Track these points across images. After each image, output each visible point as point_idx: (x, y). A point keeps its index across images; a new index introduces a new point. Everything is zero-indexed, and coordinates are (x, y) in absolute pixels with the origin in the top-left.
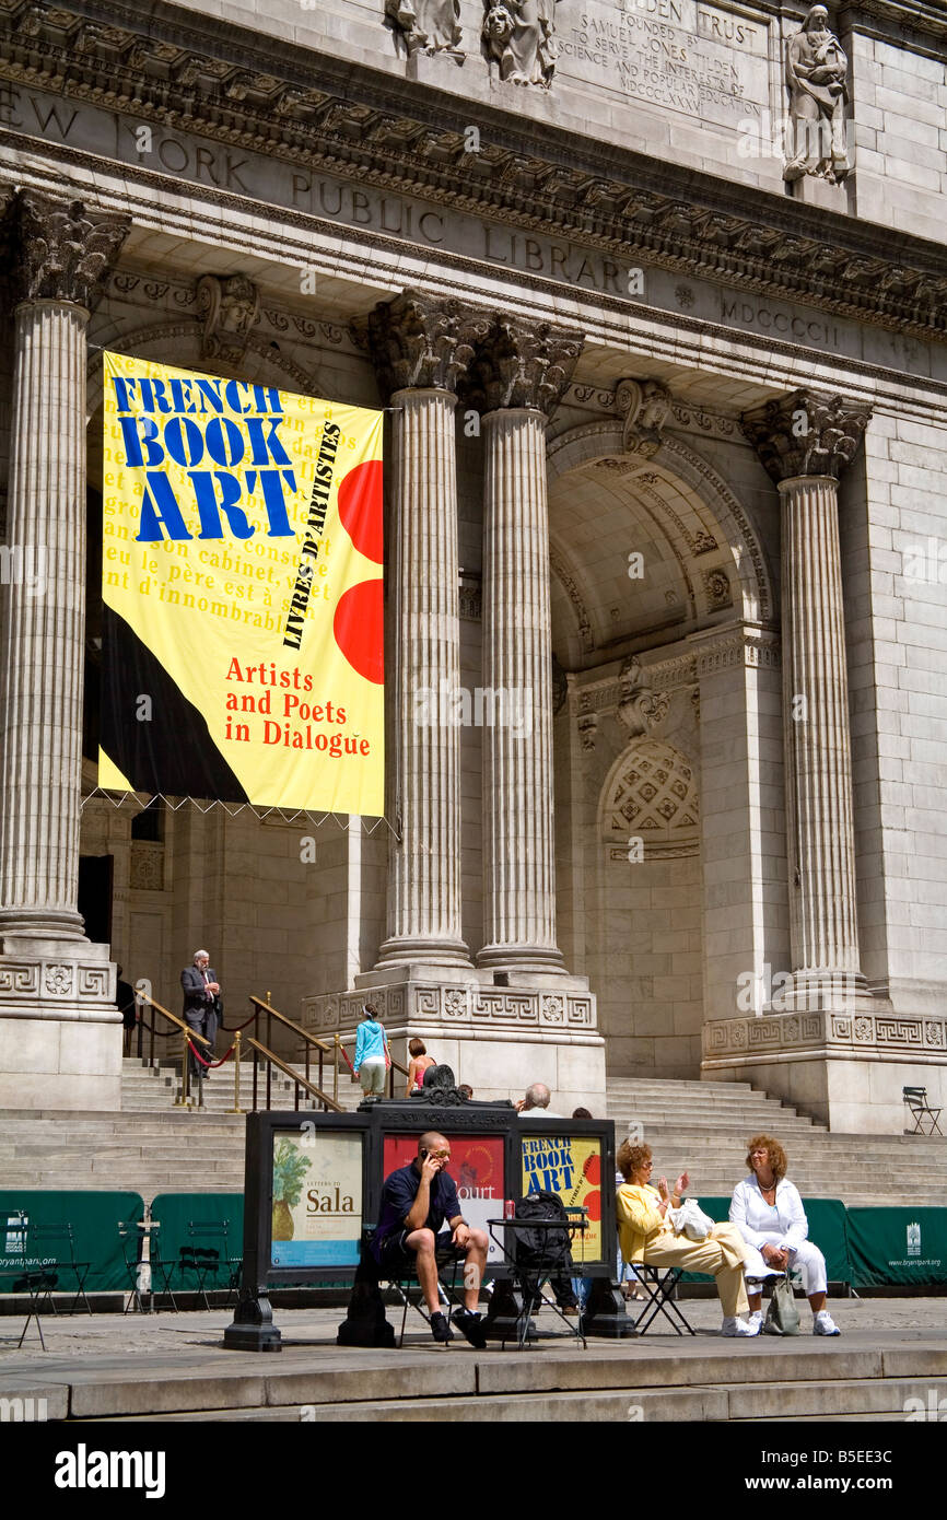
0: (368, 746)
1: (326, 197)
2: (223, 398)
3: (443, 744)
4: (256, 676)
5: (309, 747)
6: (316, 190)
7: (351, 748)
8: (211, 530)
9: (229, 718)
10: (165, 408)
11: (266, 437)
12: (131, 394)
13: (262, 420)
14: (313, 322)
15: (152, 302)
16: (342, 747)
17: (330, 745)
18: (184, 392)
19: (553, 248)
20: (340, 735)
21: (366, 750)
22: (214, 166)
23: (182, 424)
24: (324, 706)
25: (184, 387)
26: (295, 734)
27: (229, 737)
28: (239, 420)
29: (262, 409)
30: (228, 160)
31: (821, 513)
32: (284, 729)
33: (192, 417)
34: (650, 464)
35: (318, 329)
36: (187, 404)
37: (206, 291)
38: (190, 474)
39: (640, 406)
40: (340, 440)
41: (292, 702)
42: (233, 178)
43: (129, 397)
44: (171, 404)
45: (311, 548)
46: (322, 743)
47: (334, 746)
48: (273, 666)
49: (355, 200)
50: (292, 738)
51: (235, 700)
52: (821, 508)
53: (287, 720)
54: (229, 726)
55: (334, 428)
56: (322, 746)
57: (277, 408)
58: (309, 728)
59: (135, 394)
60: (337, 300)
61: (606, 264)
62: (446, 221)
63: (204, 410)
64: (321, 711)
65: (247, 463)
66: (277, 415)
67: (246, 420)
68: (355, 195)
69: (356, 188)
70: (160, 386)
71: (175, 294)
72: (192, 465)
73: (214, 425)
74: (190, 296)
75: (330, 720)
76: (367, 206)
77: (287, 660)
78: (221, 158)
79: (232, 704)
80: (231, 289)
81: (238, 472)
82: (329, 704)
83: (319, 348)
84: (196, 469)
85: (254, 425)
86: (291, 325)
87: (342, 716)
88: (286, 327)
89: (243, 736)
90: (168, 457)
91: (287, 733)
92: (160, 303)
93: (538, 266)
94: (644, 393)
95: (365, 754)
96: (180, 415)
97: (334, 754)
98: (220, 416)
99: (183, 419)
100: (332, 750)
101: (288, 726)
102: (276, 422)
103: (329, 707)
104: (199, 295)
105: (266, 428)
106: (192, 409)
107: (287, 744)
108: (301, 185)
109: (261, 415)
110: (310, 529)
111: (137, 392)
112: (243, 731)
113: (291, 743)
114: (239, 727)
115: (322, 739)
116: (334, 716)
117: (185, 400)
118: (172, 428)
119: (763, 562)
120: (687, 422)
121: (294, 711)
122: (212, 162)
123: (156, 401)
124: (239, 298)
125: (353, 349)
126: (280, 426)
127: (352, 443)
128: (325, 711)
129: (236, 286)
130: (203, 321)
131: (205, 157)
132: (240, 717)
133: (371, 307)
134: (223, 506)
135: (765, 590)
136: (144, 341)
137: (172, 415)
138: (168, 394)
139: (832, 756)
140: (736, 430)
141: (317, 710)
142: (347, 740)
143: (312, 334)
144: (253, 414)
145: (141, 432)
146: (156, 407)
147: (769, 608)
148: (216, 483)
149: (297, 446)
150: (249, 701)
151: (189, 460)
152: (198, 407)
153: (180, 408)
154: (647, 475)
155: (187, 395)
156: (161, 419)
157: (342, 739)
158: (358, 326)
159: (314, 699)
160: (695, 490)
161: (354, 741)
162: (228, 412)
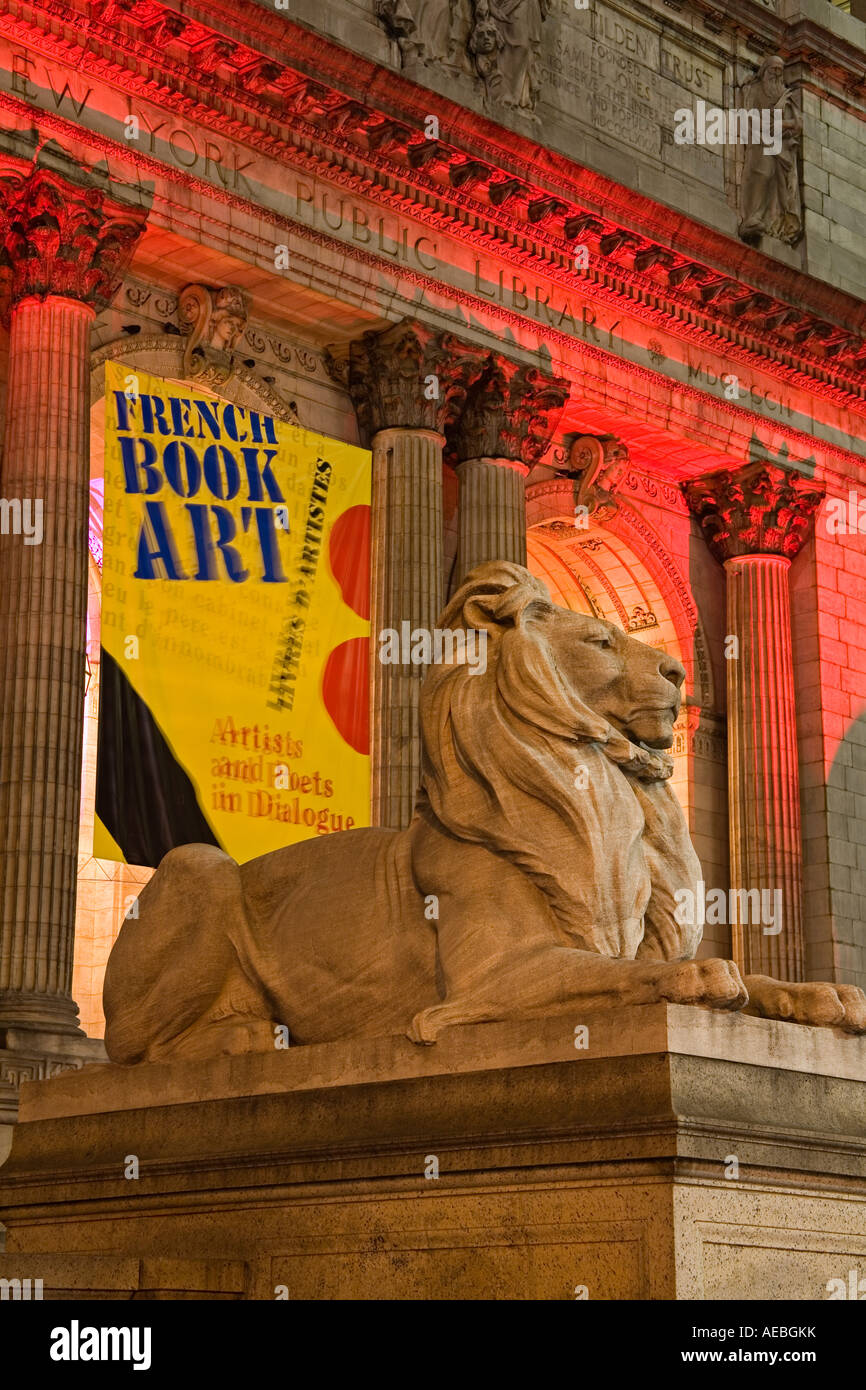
1: (328, 210)
2: (220, 423)
4: (250, 738)
5: (297, 823)
6: (318, 201)
7: (337, 827)
8: (204, 573)
9: (222, 785)
10: (164, 431)
11: (261, 470)
12: (132, 411)
13: (256, 451)
14: (289, 347)
15: (134, 308)
16: (329, 825)
17: (317, 822)
18: (183, 414)
19: (537, 288)
20: (327, 811)
22: (221, 164)
23: (181, 449)
24: (312, 777)
25: (184, 408)
26: (284, 807)
27: (221, 808)
28: (235, 448)
29: (258, 439)
30: (236, 158)
31: (775, 595)
32: (275, 800)
33: (191, 442)
34: (600, 530)
35: (293, 354)
36: (186, 427)
37: (192, 302)
38: (188, 506)
39: (601, 466)
40: (331, 479)
42: (240, 179)
43: (129, 416)
44: (170, 425)
45: (300, 599)
46: (308, 818)
47: (323, 824)
48: (267, 727)
49: (355, 217)
50: (282, 810)
51: (228, 765)
52: (775, 590)
54: (222, 794)
55: (326, 466)
56: (310, 821)
57: (272, 440)
58: (297, 801)
59: (135, 412)
60: (323, 325)
61: (585, 309)
62: (439, 247)
63: (201, 436)
64: (309, 782)
65: (242, 499)
66: (272, 447)
67: (242, 449)
68: (355, 209)
69: (356, 203)
70: (159, 402)
71: (157, 302)
72: (190, 495)
73: (211, 452)
74: (172, 306)
75: (317, 793)
76: (366, 223)
77: (277, 723)
78: (229, 156)
79: (223, 770)
80: (223, 303)
81: (234, 506)
82: (317, 774)
83: (295, 375)
84: (193, 501)
85: (250, 455)
86: (268, 347)
87: (329, 791)
88: (262, 350)
89: (236, 807)
90: (166, 486)
91: (276, 806)
92: (142, 310)
93: (523, 305)
94: (606, 452)
96: (179, 439)
98: (217, 443)
99: (183, 444)
100: (320, 828)
102: (271, 454)
103: (317, 779)
104: (183, 305)
105: (261, 459)
106: (190, 433)
107: (276, 819)
108: (305, 195)
109: (257, 446)
110: (301, 576)
111: (138, 408)
112: (234, 801)
113: (281, 816)
114: (231, 796)
115: (309, 815)
116: (322, 789)
117: (184, 421)
118: (171, 450)
119: (704, 644)
120: (635, 487)
122: (220, 161)
123: (155, 421)
124: (233, 313)
125: (327, 380)
126: (274, 458)
127: (343, 486)
128: (313, 782)
129: (230, 299)
130: (185, 335)
131: (214, 154)
132: (233, 786)
133: (356, 334)
134: (220, 543)
135: (706, 675)
136: (127, 352)
137: (171, 438)
138: (167, 414)
139: (787, 860)
140: (679, 498)
141: (305, 781)
142: (333, 816)
143: (288, 360)
144: (249, 444)
145: (140, 455)
146: (156, 428)
147: (710, 695)
148: (212, 518)
149: (291, 482)
150: (241, 768)
151: (186, 490)
152: (197, 431)
153: (179, 431)
154: (590, 542)
155: (186, 417)
156: (160, 441)
157: (329, 814)
158: (334, 355)
159: (301, 768)
160: (642, 561)
161: (340, 817)
162: (225, 440)
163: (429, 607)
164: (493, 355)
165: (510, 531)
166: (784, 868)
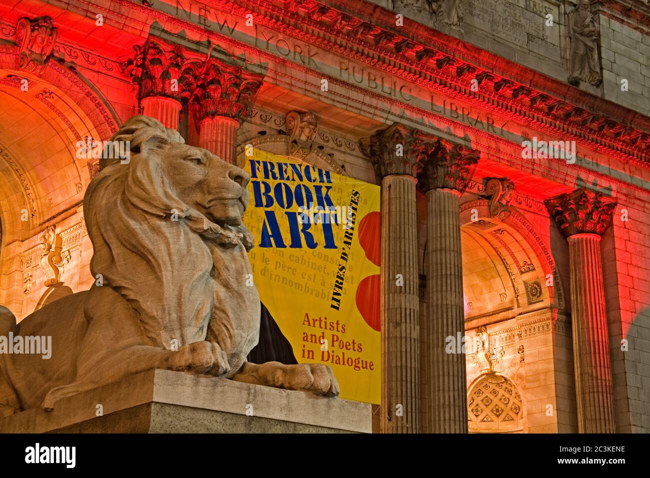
0: (373, 365)
1: (355, 74)
2: (303, 174)
3: (413, 366)
4: (317, 323)
5: (344, 364)
6: (351, 70)
7: (364, 366)
8: (296, 243)
9: (304, 346)
10: (275, 178)
11: (324, 196)
12: (258, 169)
13: (321, 187)
14: (341, 139)
15: (264, 123)
16: (360, 365)
17: (354, 364)
18: (284, 170)
19: (463, 108)
20: (359, 358)
21: (372, 367)
22: (302, 54)
23: (283, 186)
24: (351, 342)
25: (284, 167)
26: (337, 356)
27: (304, 356)
28: (310, 185)
29: (322, 181)
30: (309, 51)
31: (593, 253)
32: (331, 354)
33: (288, 183)
34: (503, 224)
35: (343, 143)
36: (285, 176)
37: (291, 119)
38: (286, 213)
39: (501, 193)
40: (360, 199)
41: (335, 338)
42: (311, 62)
43: (257, 171)
44: (278, 175)
45: (344, 256)
46: (349, 362)
47: (357, 364)
48: (326, 318)
49: (369, 77)
50: (335, 359)
51: (307, 336)
52: (593, 251)
53: (333, 349)
54: (304, 350)
55: (357, 193)
56: (350, 364)
57: (329, 182)
58: (343, 353)
59: (260, 170)
60: (356, 128)
61: (488, 118)
62: (412, 90)
63: (293, 180)
64: (350, 345)
66: (329, 185)
67: (314, 186)
68: (369, 74)
69: (370, 70)
70: (272, 165)
71: (275, 120)
72: (287, 208)
73: (298, 187)
74: (282, 122)
75: (354, 350)
76: (375, 80)
77: (333, 316)
78: (306, 50)
79: (305, 339)
80: (305, 119)
82: (354, 341)
83: (344, 153)
84: (289, 210)
85: (318, 189)
86: (331, 140)
87: (360, 349)
88: (328, 141)
89: (311, 356)
90: (276, 203)
91: (333, 356)
92: (268, 124)
93: (456, 116)
94: (503, 186)
95: (372, 369)
96: (282, 181)
97: (356, 368)
98: (302, 183)
99: (284, 184)
100: (355, 366)
101: (333, 352)
102: (328, 188)
103: (354, 343)
104: (288, 121)
105: (324, 191)
106: (288, 179)
107: (332, 362)
108: (344, 67)
109: (321, 184)
110: (344, 245)
111: (261, 167)
112: (311, 353)
113: (334, 361)
114: (309, 351)
115: (350, 360)
116: (356, 348)
117: (284, 173)
118: (278, 187)
119: (559, 278)
120: (520, 203)
121: (336, 344)
122: (301, 52)
123: (270, 173)
124: (310, 123)
125: (361, 155)
126: (331, 190)
127: (365, 202)
128: (352, 344)
129: (309, 117)
130: (289, 135)
131: (298, 50)
132: (309, 346)
133: (373, 132)
134: (302, 231)
135: (560, 293)
136: (260, 144)
137: (278, 181)
138: (276, 170)
139: (604, 384)
140: (544, 209)
141: (348, 344)
142: (362, 361)
143: (341, 146)
144: (317, 183)
145: (263, 189)
146: (270, 176)
147: (563, 303)
149: (339, 201)
150: (314, 337)
151: (286, 205)
152: (291, 178)
153: (282, 177)
154: (499, 230)
155: (286, 171)
156: (272, 183)
157: (360, 360)
158: (363, 143)
159: (346, 338)
160: (525, 239)
161: (366, 362)
162: (305, 181)
163: (409, 260)
164: (440, 140)
165: (451, 223)
166: (602, 388)
